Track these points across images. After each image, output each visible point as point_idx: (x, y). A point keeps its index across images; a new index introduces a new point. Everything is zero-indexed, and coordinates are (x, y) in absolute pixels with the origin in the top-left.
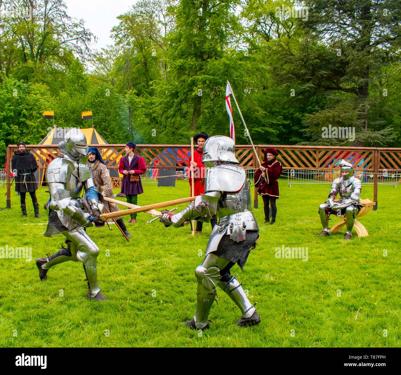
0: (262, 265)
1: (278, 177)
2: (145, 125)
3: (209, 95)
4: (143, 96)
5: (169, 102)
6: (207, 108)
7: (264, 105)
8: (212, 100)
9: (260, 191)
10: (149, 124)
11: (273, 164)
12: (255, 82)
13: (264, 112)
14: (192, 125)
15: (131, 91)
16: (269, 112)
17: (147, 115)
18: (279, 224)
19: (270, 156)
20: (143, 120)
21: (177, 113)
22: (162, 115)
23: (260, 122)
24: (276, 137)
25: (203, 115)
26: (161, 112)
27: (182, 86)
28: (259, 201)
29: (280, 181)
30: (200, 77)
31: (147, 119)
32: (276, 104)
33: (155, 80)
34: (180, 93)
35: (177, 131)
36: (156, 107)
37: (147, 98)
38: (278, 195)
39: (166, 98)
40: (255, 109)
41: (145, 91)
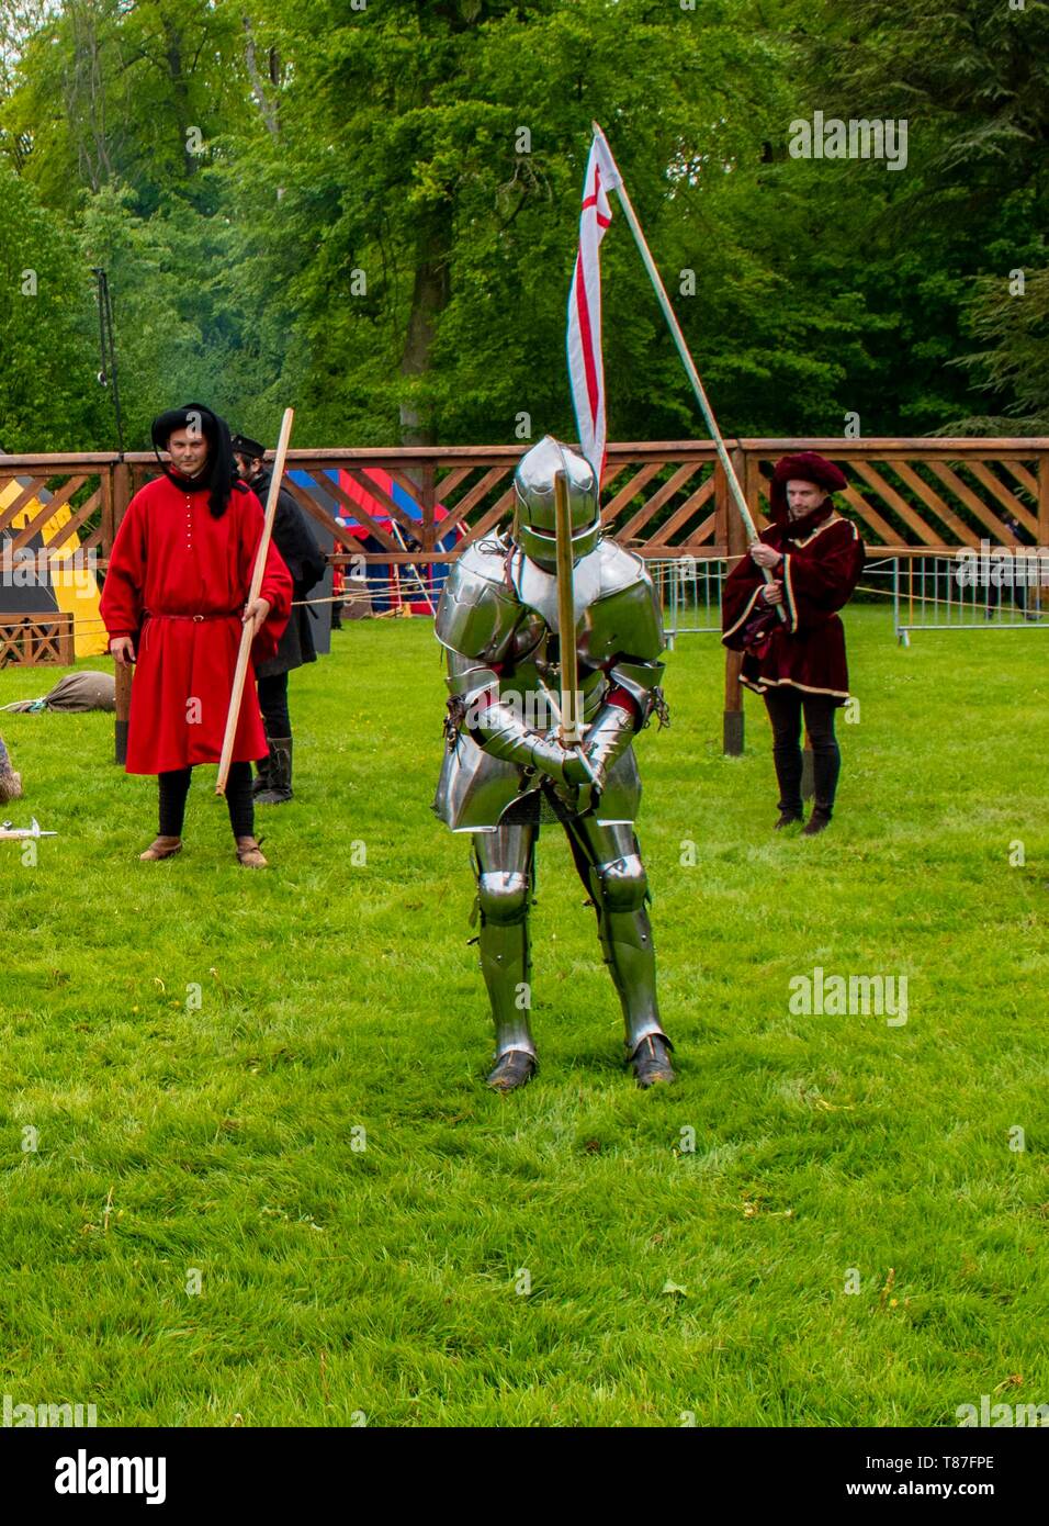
0: (767, 1037)
1: (846, 596)
2: (178, 354)
3: (490, 200)
4: (166, 213)
5: (295, 238)
6: (484, 264)
7: (767, 239)
8: (507, 224)
9: (751, 670)
10: (197, 350)
11: (817, 532)
12: (722, 129)
13: (770, 276)
14: (410, 349)
15: (106, 191)
16: (792, 276)
17: (188, 308)
18: (854, 832)
19: (801, 497)
20: (168, 332)
21: (333, 292)
22: (262, 304)
23: (751, 321)
24: (834, 395)
25: (465, 300)
26: (254, 291)
27: (355, 158)
28: (747, 717)
29: (850, 617)
30: (445, 114)
31: (186, 326)
32: (827, 233)
33: (222, 137)
34: (346, 195)
35: (335, 380)
36: (230, 266)
37: (184, 224)
38: (845, 689)
39: (280, 220)
40: (721, 259)
41: (176, 190)
